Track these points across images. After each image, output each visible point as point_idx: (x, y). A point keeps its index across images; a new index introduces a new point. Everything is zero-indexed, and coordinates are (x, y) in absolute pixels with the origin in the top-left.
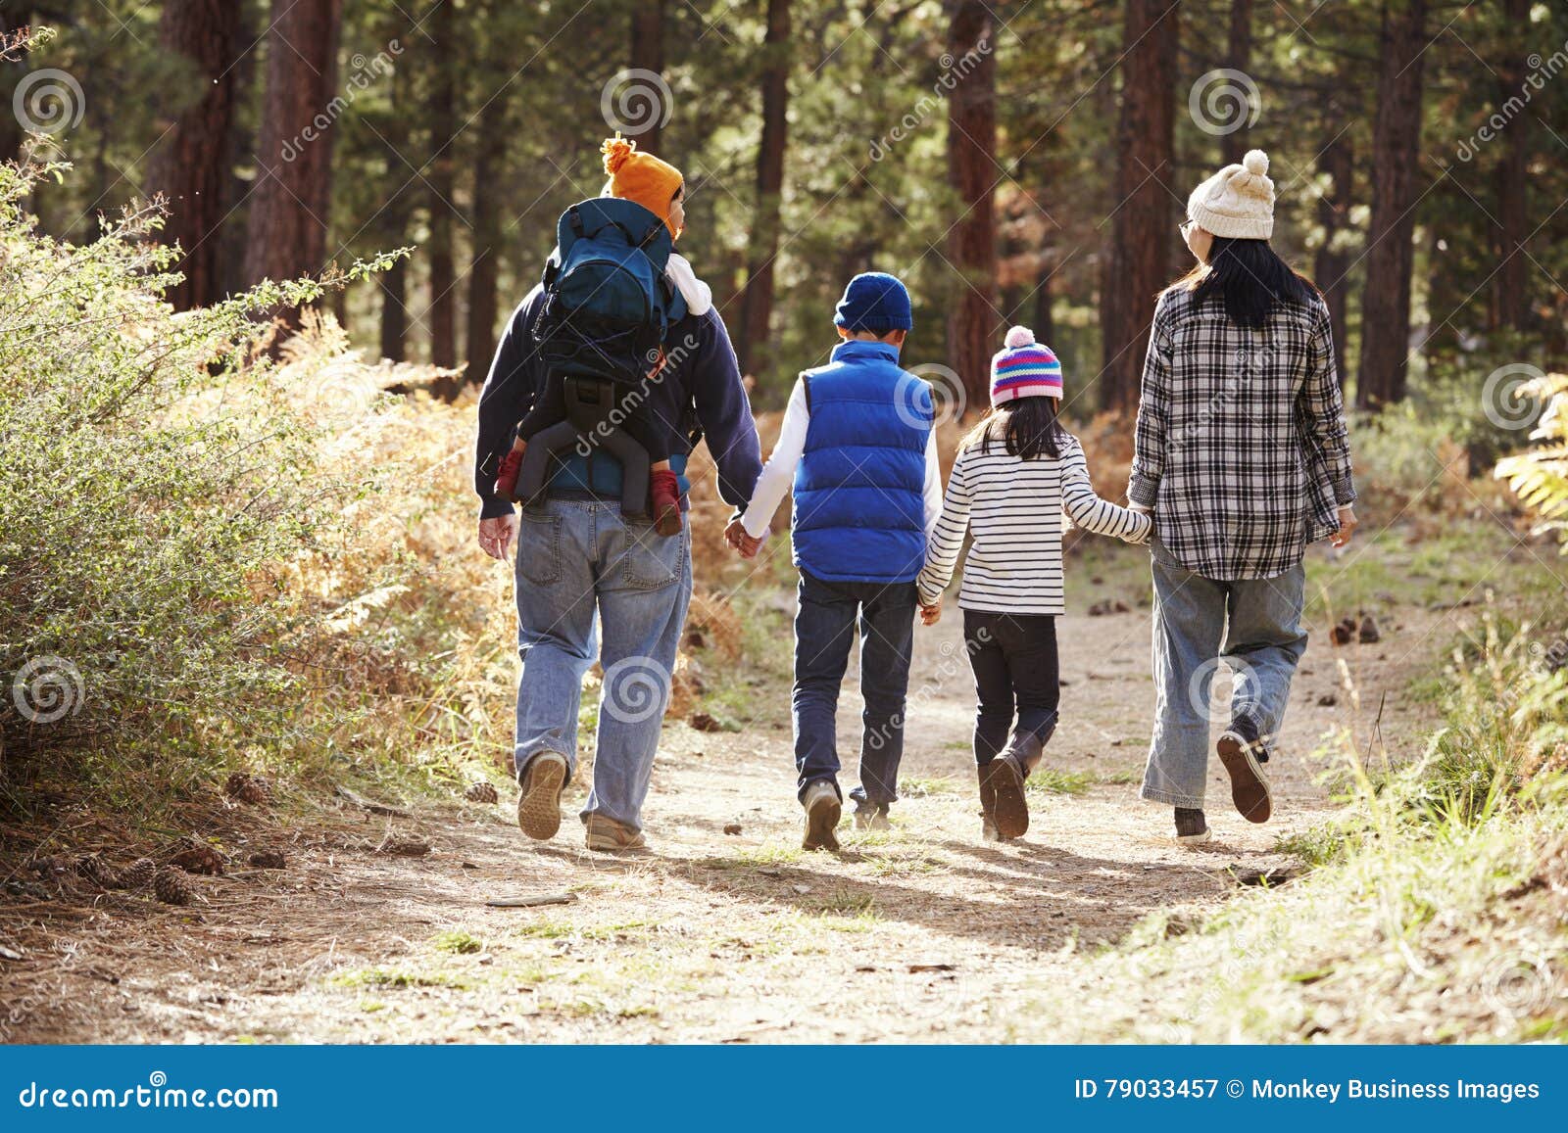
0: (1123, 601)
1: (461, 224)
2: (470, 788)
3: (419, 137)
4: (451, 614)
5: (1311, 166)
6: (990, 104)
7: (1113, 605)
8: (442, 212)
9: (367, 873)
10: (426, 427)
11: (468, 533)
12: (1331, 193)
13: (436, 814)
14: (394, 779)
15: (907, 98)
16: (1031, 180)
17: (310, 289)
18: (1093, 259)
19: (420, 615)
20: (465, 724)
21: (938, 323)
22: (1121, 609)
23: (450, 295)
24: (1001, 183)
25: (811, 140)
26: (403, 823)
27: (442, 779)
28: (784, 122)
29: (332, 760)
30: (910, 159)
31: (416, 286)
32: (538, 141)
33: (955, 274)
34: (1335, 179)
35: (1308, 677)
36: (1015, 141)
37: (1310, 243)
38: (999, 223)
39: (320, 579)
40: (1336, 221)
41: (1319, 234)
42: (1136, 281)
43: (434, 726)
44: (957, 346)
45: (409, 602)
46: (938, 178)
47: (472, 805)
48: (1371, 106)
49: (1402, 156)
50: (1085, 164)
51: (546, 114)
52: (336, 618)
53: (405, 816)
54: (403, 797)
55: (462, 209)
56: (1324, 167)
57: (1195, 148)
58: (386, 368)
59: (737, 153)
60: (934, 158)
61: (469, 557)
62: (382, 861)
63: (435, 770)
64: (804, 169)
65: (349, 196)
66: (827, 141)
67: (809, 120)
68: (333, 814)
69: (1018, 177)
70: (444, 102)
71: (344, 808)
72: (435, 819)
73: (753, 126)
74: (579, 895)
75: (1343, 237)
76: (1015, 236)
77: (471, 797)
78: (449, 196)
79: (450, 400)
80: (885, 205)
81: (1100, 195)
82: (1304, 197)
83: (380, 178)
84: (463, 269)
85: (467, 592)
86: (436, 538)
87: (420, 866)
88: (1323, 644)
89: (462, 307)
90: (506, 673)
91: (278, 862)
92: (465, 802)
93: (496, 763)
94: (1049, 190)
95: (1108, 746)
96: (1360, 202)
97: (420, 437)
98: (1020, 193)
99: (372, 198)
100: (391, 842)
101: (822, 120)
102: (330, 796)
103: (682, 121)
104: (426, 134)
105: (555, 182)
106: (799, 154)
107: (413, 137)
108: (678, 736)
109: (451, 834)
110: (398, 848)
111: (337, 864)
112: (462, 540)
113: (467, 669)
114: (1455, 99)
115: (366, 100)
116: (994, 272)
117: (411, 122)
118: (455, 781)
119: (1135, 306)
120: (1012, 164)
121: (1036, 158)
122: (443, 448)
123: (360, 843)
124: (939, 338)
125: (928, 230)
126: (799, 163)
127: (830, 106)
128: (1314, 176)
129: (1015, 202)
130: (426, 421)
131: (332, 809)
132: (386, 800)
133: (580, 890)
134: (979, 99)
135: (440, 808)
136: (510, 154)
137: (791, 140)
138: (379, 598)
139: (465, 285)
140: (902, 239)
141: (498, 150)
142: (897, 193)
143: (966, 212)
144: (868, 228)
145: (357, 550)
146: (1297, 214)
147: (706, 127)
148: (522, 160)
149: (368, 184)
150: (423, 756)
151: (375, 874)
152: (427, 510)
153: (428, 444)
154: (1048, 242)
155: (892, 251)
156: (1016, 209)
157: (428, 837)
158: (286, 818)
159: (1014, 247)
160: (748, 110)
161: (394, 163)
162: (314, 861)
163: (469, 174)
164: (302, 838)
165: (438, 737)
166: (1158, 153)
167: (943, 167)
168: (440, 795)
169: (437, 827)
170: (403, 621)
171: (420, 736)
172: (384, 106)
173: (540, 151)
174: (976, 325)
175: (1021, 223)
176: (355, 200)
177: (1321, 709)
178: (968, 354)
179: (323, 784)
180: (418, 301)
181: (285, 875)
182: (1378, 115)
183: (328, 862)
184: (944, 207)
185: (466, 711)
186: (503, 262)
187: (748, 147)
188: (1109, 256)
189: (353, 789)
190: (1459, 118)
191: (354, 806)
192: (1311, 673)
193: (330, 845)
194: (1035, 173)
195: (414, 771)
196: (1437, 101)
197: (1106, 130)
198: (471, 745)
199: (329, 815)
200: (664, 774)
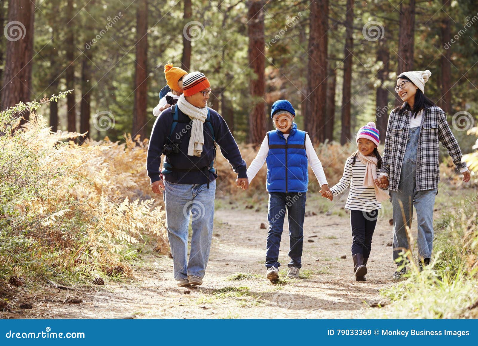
0: (315, 212)
1: (77, 84)
2: (94, 279)
3: (62, 53)
4: (84, 219)
5: (374, 59)
6: (263, 38)
7: (311, 213)
8: (71, 80)
9: (61, 310)
10: (74, 153)
11: (90, 191)
12: (382, 68)
13: (83, 289)
14: (68, 277)
15: (235, 37)
16: (277, 65)
17: (37, 105)
18: (299, 92)
19: (73, 220)
20: (91, 258)
21: (244, 116)
22: (314, 214)
23: (74, 109)
24: (267, 66)
25: (200, 52)
26: (72, 292)
27: (84, 277)
28: (190, 47)
29: (46, 271)
30: (235, 59)
31: (61, 106)
32: (104, 54)
33: (252, 99)
34: (384, 63)
35: (382, 236)
36: (271, 51)
37: (375, 85)
38: (266, 80)
39: (40, 207)
40: (384, 78)
41: (378, 83)
42: (315, 100)
43: (80, 259)
44: (253, 124)
45: (68, 215)
46: (245, 65)
47: (95, 285)
48: (396, 37)
49: (408, 54)
50: (295, 60)
51: (106, 44)
52: (45, 221)
53: (72, 290)
54: (71, 283)
55: (77, 78)
56: (379, 59)
57: (335, 53)
58: (59, 134)
59: (173, 57)
60: (243, 58)
61: (90, 199)
62: (66, 306)
63: (82, 274)
64: (198, 63)
65: (37, 75)
66: (206, 53)
67: (200, 45)
68: (47, 290)
69: (272, 64)
70: (70, 41)
71: (51, 287)
72: (83, 291)
73: (180, 47)
74: (136, 316)
75: (386, 83)
76: (271, 85)
77: (95, 283)
78: (73, 73)
79: (80, 144)
80: (228, 75)
81: (302, 70)
82: (373, 69)
83: (48, 68)
84: (78, 100)
85: (90, 211)
86: (78, 192)
87: (80, 307)
88: (387, 225)
89: (78, 113)
90: (105, 239)
91: (30, 307)
92: (92, 285)
93: (103, 271)
94: (283, 69)
95: (315, 262)
96: (392, 71)
97: (72, 157)
98: (274, 69)
99: (46, 75)
100: (68, 299)
101: (204, 45)
102: (45, 284)
103: (155, 47)
104: (64, 52)
105: (111, 68)
106: (195, 57)
107: (60, 53)
108: (164, 260)
109: (89, 296)
110: (71, 301)
111: (50, 307)
112: (88, 193)
113: (92, 238)
114: (425, 34)
115: (43, 40)
116: (265, 98)
117: (59, 47)
118: (88, 277)
119: (315, 108)
120: (270, 60)
121: (278, 58)
122: (81, 161)
123: (58, 299)
124: (245, 121)
125: (242, 83)
126: (196, 61)
127: (207, 40)
128: (376, 62)
129: (272, 73)
130: (74, 151)
131: (46, 288)
132: (65, 285)
133: (137, 314)
134: (259, 37)
135: (84, 287)
136: (94, 59)
137: (192, 53)
138: (61, 213)
139: (79, 105)
140: (233, 87)
141: (90, 57)
142: (231, 71)
143: (255, 76)
144: (222, 83)
145: (52, 197)
146: (370, 76)
147: (163, 48)
148: (99, 61)
149: (44, 70)
150: (77, 269)
151: (63, 310)
152: (76, 183)
153: (75, 160)
154: (283, 87)
155: (229, 91)
156: (272, 76)
157: (81, 297)
158: (31, 291)
159: (272, 89)
160: (177, 42)
161: (53, 63)
162: (42, 306)
163: (80, 66)
164: (37, 298)
165: (83, 262)
166: (322, 55)
167: (247, 61)
168: (84, 283)
169: (84, 293)
170: (67, 222)
171: (76, 262)
172: (50, 42)
173: (104, 58)
174: (259, 116)
175: (274, 80)
176: (40, 76)
177: (388, 247)
178: (256, 127)
179: (43, 279)
180: (63, 111)
181: (33, 311)
182: (399, 40)
183: (47, 307)
184: (248, 75)
185: (91, 252)
186: (92, 97)
187: (178, 55)
188: (305, 92)
189: (54, 280)
190: (427, 41)
191: (54, 287)
192: (383, 235)
193: (47, 300)
194: (278, 63)
195: (74, 274)
196: (419, 35)
197: (304, 47)
198: (94, 265)
199: (45, 290)
200: (161, 274)
